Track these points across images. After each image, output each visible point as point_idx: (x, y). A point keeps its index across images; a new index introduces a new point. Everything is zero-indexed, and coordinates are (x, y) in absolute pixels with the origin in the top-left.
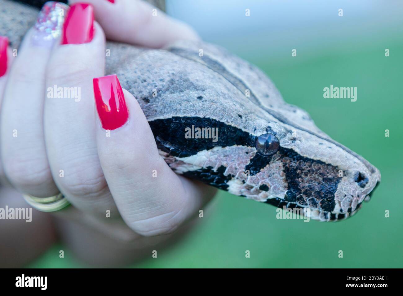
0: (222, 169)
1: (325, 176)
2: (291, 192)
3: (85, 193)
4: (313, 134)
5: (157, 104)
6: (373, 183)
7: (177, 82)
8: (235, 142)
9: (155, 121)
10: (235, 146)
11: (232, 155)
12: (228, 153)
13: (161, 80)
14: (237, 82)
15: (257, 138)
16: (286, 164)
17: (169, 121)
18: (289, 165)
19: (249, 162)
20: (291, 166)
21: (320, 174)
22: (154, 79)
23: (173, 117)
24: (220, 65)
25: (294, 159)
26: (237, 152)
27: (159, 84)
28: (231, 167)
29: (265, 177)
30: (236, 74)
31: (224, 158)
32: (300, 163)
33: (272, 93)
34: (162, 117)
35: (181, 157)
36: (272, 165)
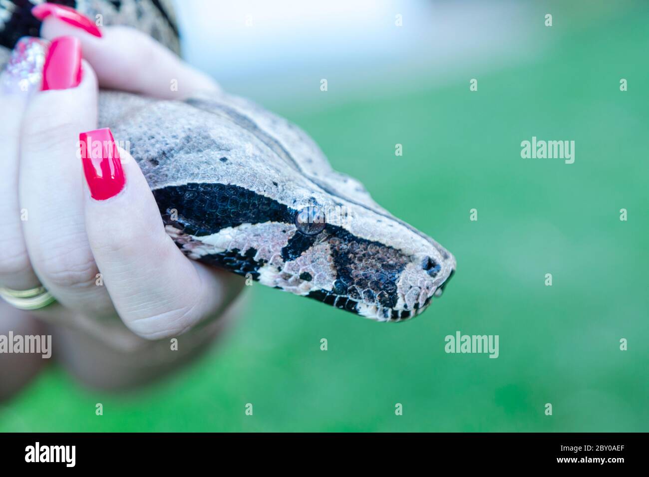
0: (252, 252)
1: (384, 261)
2: (340, 282)
3: (72, 283)
4: (369, 209)
5: (168, 166)
6: (447, 271)
7: (194, 139)
8: (268, 218)
9: (165, 188)
10: (269, 223)
11: (265, 234)
12: (259, 232)
13: (174, 137)
14: (272, 143)
15: (297, 213)
16: (335, 246)
17: (183, 188)
18: (338, 247)
19: (287, 243)
20: (341, 249)
21: (379, 259)
22: (165, 135)
23: (189, 184)
24: (250, 121)
25: (345, 240)
26: (271, 230)
27: (172, 142)
28: (263, 250)
29: (307, 263)
30: (271, 133)
31: (255, 238)
32: (352, 244)
33: (317, 158)
34: (174, 184)
35: (198, 235)
36: (316, 248)
